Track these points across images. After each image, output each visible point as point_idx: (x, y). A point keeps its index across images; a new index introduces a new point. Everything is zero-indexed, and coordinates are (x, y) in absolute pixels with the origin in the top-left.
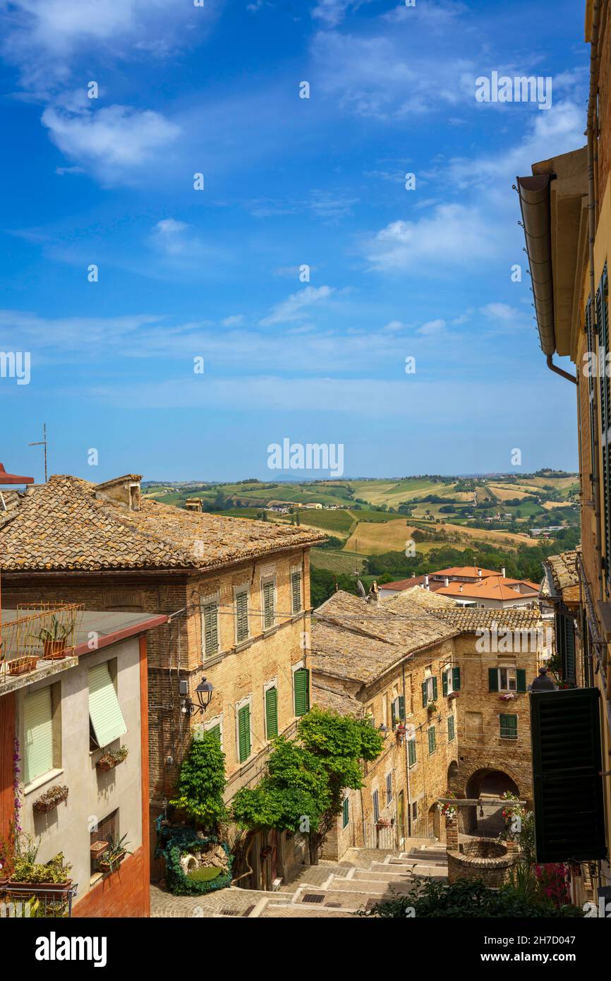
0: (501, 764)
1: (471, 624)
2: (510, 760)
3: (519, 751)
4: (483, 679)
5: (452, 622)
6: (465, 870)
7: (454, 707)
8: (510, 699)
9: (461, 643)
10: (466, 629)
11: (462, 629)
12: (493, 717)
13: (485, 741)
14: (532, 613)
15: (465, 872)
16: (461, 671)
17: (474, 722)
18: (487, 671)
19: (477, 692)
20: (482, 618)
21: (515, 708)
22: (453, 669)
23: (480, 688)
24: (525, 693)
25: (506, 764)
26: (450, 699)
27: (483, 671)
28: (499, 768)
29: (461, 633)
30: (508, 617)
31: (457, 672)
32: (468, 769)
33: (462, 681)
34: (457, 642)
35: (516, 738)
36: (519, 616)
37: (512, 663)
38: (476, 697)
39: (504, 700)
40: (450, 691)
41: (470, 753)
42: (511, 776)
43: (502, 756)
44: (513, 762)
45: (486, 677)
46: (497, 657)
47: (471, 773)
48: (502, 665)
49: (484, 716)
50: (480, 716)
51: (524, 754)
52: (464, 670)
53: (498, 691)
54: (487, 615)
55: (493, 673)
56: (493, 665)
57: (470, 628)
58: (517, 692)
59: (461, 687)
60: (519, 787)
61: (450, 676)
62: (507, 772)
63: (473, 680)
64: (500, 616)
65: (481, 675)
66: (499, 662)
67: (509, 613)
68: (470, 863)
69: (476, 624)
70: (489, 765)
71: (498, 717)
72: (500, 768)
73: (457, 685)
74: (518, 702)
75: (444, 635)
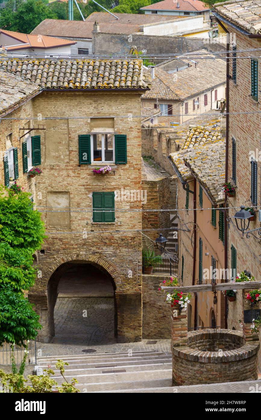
0: (94, 253)
1: (55, 79)
2: (105, 248)
3: (116, 236)
4: (71, 149)
5: (29, 76)
6: (203, 367)
7: (33, 187)
8: (107, 172)
9: (42, 103)
10: (49, 85)
11: (43, 85)
12: (84, 196)
13: (73, 227)
14: (132, 62)
15: (202, 369)
16: (42, 140)
17: (59, 204)
18: (77, 139)
19: (63, 165)
20: (68, 70)
21: (113, 184)
22: (32, 137)
23: (67, 160)
24: (125, 164)
25: (100, 253)
26: (31, 175)
27: (70, 139)
28: (90, 260)
29: (44, 91)
30: (102, 68)
31: (36, 141)
32: (50, 264)
33: (42, 153)
34: (37, 103)
35: (113, 220)
36: (116, 66)
37: (109, 127)
38: (61, 173)
39: (98, 174)
40: (30, 167)
41: (52, 244)
42: (106, 267)
43: (94, 244)
44: (109, 251)
45: (75, 146)
46: (89, 121)
47: (54, 268)
48: (96, 130)
49: (72, 196)
50: (66, 196)
51: (122, 240)
52: (45, 139)
53: (91, 163)
54: (75, 67)
55: (84, 141)
56: (84, 131)
57: (54, 84)
58: (116, 164)
59: (42, 160)
60: (116, 280)
61: (29, 148)
62: (101, 263)
63: (58, 151)
64: (91, 67)
65: (69, 146)
66: (92, 127)
67: (103, 64)
68: (209, 358)
69: (61, 79)
70: (78, 256)
71: (90, 195)
72: (93, 259)
73: (37, 159)
74: (116, 177)
75: (27, 94)
